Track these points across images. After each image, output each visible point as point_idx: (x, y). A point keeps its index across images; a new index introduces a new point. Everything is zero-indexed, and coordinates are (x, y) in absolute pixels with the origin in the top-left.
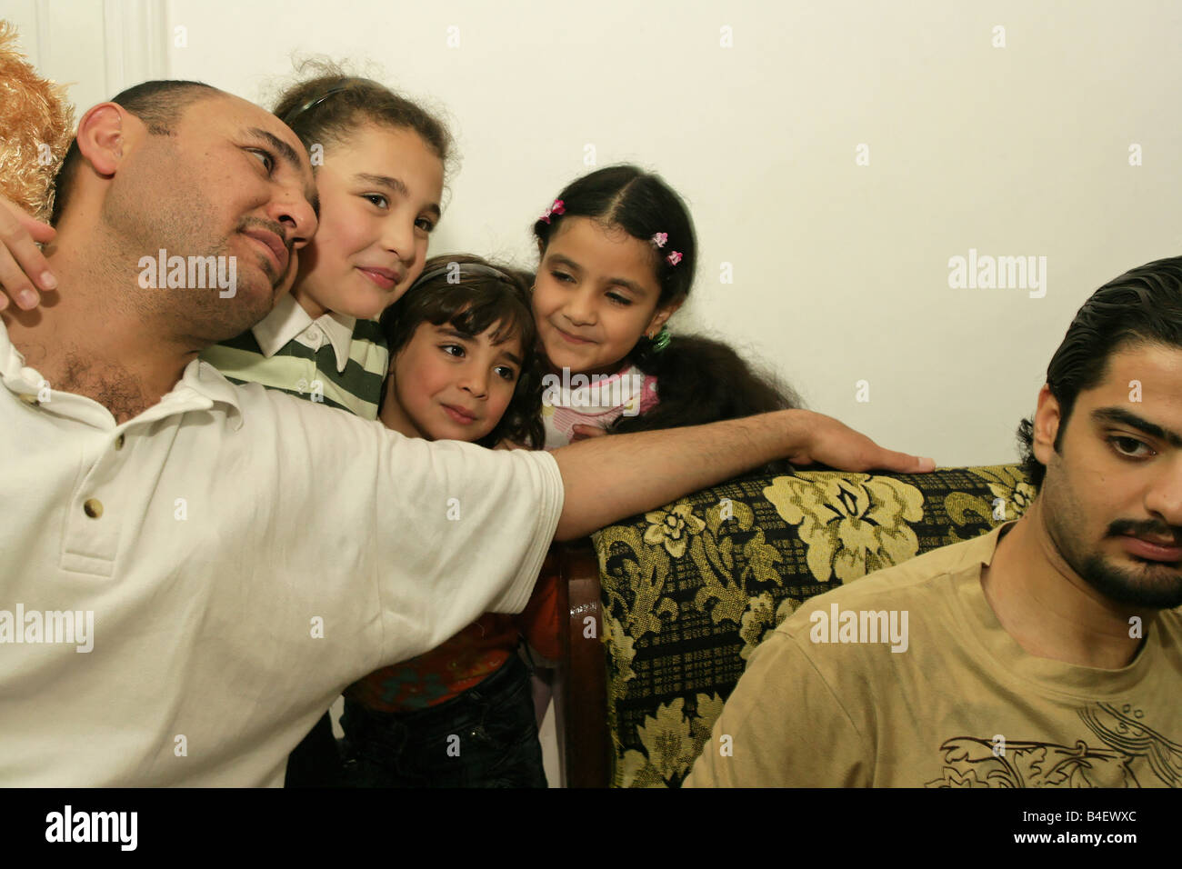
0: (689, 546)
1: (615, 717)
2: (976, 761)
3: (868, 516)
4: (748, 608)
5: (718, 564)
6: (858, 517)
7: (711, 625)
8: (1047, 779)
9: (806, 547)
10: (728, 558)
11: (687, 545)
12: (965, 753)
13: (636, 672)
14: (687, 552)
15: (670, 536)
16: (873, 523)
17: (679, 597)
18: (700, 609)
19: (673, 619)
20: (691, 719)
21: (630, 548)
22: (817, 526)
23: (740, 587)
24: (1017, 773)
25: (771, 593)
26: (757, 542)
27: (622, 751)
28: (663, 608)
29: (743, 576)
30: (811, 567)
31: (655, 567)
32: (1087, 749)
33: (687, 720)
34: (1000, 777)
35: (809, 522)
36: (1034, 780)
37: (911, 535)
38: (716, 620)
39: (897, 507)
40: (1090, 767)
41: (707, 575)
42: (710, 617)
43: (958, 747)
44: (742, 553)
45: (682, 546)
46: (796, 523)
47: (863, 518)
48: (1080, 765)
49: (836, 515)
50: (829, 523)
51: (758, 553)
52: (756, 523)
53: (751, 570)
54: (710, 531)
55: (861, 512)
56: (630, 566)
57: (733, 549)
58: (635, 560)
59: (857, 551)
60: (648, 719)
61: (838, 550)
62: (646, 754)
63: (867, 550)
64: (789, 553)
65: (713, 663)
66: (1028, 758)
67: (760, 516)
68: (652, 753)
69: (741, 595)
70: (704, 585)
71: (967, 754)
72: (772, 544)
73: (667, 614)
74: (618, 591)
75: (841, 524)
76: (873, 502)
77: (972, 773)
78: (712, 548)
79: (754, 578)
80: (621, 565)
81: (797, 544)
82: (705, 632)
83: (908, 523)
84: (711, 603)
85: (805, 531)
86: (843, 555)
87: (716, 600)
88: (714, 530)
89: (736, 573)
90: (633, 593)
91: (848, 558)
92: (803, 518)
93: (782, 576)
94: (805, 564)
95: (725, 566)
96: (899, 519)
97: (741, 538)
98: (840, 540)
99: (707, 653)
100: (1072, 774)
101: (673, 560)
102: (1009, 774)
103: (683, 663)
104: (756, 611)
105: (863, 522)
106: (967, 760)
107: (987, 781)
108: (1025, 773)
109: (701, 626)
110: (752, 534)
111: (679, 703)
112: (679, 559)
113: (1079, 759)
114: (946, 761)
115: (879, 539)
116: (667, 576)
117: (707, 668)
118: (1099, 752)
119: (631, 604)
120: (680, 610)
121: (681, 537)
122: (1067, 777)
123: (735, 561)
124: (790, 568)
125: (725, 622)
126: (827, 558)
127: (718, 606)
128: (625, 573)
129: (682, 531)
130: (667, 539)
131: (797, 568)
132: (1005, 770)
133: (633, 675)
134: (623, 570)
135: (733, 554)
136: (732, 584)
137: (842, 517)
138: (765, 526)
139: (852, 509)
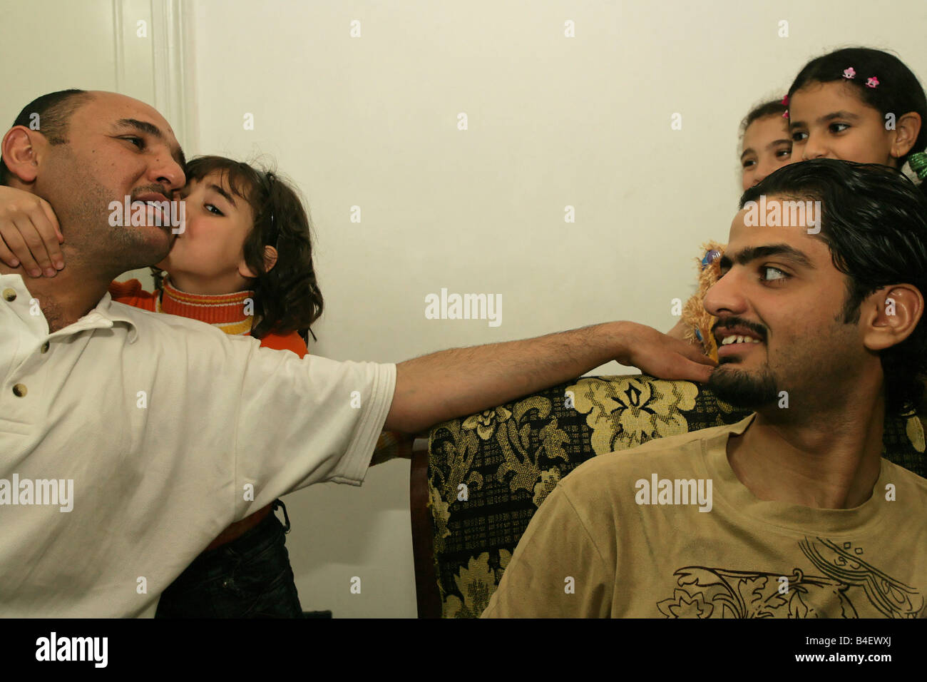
0: (496, 430)
1: (438, 568)
2: (705, 586)
3: (648, 406)
4: (539, 480)
5: (517, 444)
6: (639, 407)
7: (509, 492)
8: (767, 604)
9: (591, 431)
10: (526, 440)
11: (494, 430)
12: (695, 579)
13: (451, 531)
14: (494, 435)
15: (482, 424)
16: (651, 412)
17: (484, 470)
18: (500, 481)
19: (479, 488)
20: (495, 570)
21: (450, 433)
22: (603, 414)
23: (534, 464)
24: (739, 597)
25: (559, 467)
26: (551, 427)
27: (445, 596)
28: (471, 479)
29: (537, 454)
30: (594, 446)
31: (467, 447)
32: (803, 576)
33: (492, 571)
34: (724, 599)
35: (597, 411)
36: (756, 604)
37: (683, 422)
38: (513, 489)
39: (674, 399)
40: (807, 592)
41: (508, 454)
42: (508, 486)
43: (690, 574)
44: (538, 436)
45: (491, 431)
46: (585, 412)
47: (643, 408)
48: (797, 591)
49: (620, 405)
50: (612, 412)
51: (551, 436)
52: (553, 412)
53: (544, 449)
54: (514, 420)
55: (642, 403)
56: (448, 447)
57: (531, 433)
58: (453, 442)
59: (634, 434)
60: (462, 570)
61: (617, 433)
62: (462, 598)
63: (643, 433)
64: (576, 436)
65: (512, 525)
66: (751, 586)
67: (557, 407)
68: (466, 597)
69: (534, 469)
70: (505, 461)
71: (697, 580)
72: (563, 430)
73: (474, 484)
74: (438, 466)
75: (623, 413)
76: (654, 396)
77: (700, 595)
78: (514, 432)
79: (545, 455)
80: (442, 446)
81: (584, 428)
82: (505, 498)
83: (681, 412)
84: (510, 476)
85: (592, 418)
86: (622, 437)
87: (514, 473)
88: (518, 418)
89: (531, 452)
90: (449, 468)
91: (626, 440)
92: (592, 408)
93: (569, 454)
94: (590, 444)
95: (523, 447)
96: (674, 409)
97: (539, 424)
98: (621, 425)
99: (506, 516)
100: (791, 599)
101: (482, 442)
102: (732, 597)
103: (487, 524)
104: (546, 482)
105: (642, 411)
106: (697, 585)
107: (711, 602)
108: (748, 599)
109: (501, 494)
110: (548, 421)
111: (485, 556)
112: (486, 441)
113: (796, 585)
114: (679, 585)
115: (654, 424)
116: (476, 454)
117: (507, 528)
118: (815, 579)
119: (447, 476)
120: (484, 480)
121: (491, 424)
122: (786, 602)
123: (531, 443)
124: (576, 448)
125: (520, 491)
126: (608, 440)
127: (515, 478)
128: (444, 452)
129: (492, 420)
130: (479, 426)
131: (582, 448)
132: (729, 594)
133: (449, 533)
134: (443, 449)
135: (530, 437)
136: (527, 460)
137: (625, 407)
138: (559, 415)
139: (635, 401)
